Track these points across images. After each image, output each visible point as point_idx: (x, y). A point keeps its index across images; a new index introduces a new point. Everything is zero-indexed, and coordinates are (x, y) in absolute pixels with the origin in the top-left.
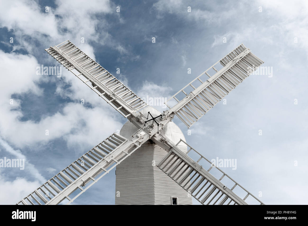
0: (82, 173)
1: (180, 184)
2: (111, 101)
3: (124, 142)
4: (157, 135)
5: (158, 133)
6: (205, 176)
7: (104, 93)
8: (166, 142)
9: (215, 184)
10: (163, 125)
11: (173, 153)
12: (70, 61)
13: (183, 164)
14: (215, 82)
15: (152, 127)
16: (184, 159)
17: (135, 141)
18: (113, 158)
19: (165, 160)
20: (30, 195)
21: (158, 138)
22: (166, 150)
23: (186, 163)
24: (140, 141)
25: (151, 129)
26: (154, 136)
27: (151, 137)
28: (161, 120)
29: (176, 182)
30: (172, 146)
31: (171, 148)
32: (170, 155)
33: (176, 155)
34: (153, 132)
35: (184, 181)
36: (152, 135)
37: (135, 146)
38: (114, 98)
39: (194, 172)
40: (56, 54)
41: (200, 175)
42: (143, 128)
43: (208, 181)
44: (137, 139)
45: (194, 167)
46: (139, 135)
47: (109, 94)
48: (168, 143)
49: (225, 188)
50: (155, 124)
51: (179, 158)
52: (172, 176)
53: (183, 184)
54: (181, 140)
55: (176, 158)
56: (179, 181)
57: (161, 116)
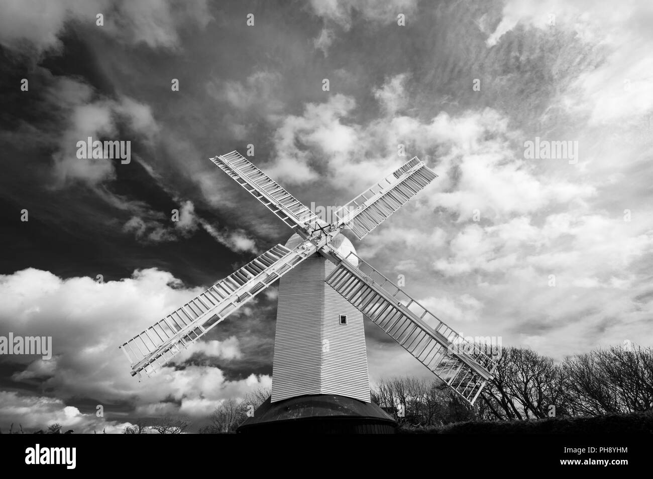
0: (238, 288)
1: (349, 300)
2: (277, 211)
3: (287, 254)
4: (325, 247)
5: (326, 244)
6: (378, 291)
7: (270, 203)
8: (335, 255)
9: (388, 300)
10: (332, 236)
11: (342, 266)
12: (235, 171)
13: (353, 278)
14: (388, 194)
15: (319, 238)
16: (354, 273)
17: (300, 252)
18: (273, 271)
19: (333, 275)
20: (175, 312)
21: (326, 250)
22: (334, 263)
23: (356, 278)
24: (306, 253)
25: (319, 241)
26: (322, 248)
27: (318, 249)
28: (330, 231)
29: (346, 299)
30: (342, 259)
31: (341, 261)
32: (338, 269)
33: (345, 269)
34: (321, 243)
35: (353, 297)
36: (320, 247)
37: (300, 258)
38: (280, 208)
39: (365, 287)
40: (221, 164)
41: (372, 290)
42: (310, 240)
43: (381, 297)
44: (303, 251)
45: (365, 282)
46: (305, 246)
47: (275, 204)
48: (337, 255)
49: (400, 305)
50: (323, 235)
51: (348, 271)
52: (340, 291)
53: (353, 301)
54: (351, 253)
55: (345, 272)
56: (348, 297)
57: (329, 227)
